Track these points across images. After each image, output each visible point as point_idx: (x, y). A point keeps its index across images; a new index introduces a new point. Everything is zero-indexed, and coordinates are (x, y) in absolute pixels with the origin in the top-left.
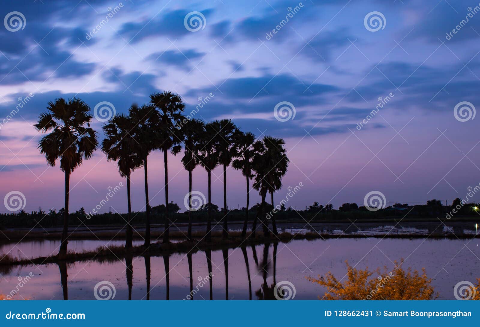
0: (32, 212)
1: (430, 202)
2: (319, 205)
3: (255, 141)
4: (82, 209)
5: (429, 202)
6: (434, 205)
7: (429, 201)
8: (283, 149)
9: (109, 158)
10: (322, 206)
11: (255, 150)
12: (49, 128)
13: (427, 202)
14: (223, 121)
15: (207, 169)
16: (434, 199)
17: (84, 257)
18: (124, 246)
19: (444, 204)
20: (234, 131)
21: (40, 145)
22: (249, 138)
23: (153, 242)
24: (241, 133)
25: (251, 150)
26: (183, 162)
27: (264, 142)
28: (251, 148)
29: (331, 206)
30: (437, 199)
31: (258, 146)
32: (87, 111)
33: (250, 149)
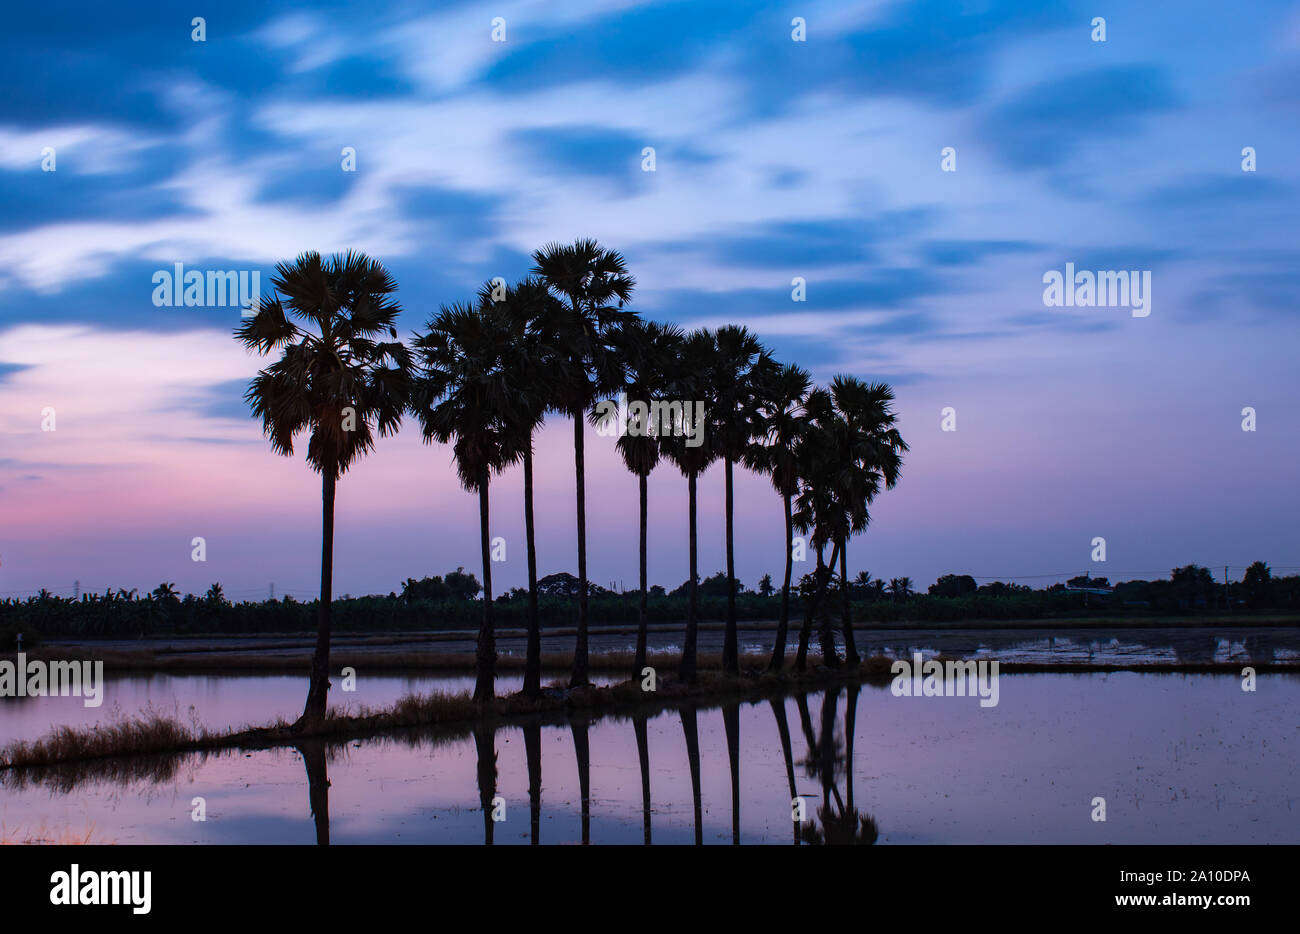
0: (85, 595)
1: (1180, 572)
2: (873, 579)
3: (810, 389)
4: (216, 589)
5: (1178, 573)
6: (1192, 580)
7: (1178, 569)
8: (888, 414)
9: (427, 433)
10: (880, 583)
11: (809, 417)
12: (277, 341)
13: (1173, 573)
14: (724, 330)
15: (684, 470)
16: (1191, 564)
17: (370, 728)
18: (472, 696)
19: (1218, 578)
20: (755, 359)
21: (253, 390)
22: (795, 382)
23: (545, 683)
24: (775, 366)
25: (797, 416)
26: (621, 449)
27: (832, 392)
28: (796, 410)
29: (906, 582)
30: (1200, 565)
31: (818, 403)
32: (388, 290)
33: (796, 414)
